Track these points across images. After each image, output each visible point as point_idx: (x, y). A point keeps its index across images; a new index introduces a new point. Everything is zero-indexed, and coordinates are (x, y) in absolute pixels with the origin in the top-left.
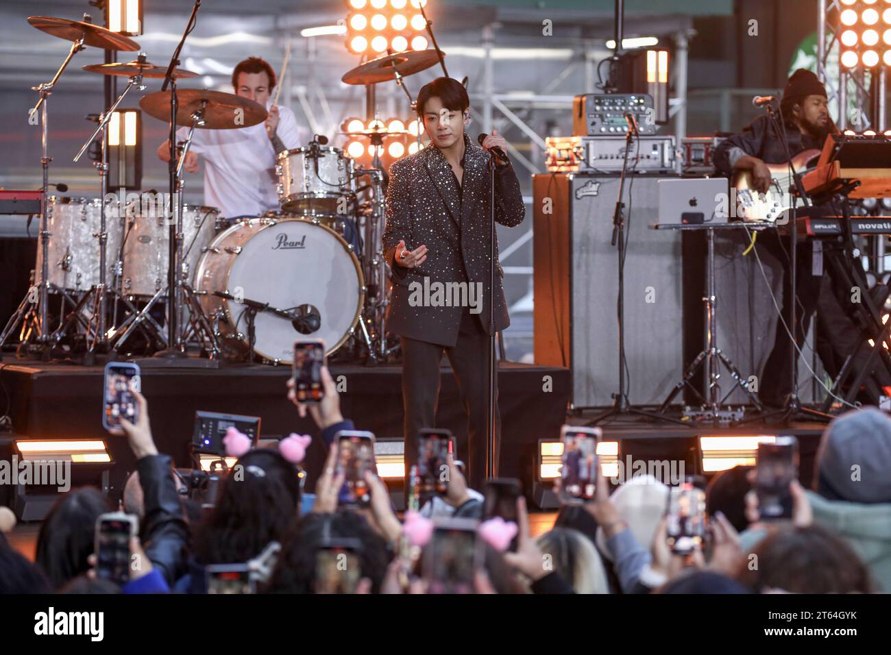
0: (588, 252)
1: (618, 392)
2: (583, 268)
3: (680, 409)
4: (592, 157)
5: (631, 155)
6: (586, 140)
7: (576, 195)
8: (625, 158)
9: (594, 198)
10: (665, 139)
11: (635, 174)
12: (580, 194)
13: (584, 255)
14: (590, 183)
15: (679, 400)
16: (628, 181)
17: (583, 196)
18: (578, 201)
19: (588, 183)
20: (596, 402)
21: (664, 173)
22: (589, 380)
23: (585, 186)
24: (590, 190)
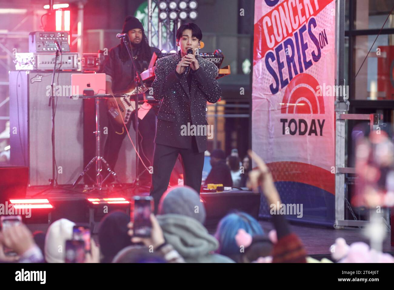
0: (37, 109)
1: (52, 178)
2: (35, 117)
3: (82, 186)
4: (39, 63)
5: (58, 62)
6: (36, 54)
7: (31, 81)
8: (55, 63)
9: (40, 82)
10: (75, 54)
11: (60, 71)
12: (33, 81)
13: (35, 111)
14: (38, 75)
15: (81, 182)
16: (57, 74)
17: (34, 82)
18: (31, 84)
19: (37, 75)
20: (41, 183)
21: (74, 71)
22: (37, 172)
23: (36, 77)
24: (38, 79)
